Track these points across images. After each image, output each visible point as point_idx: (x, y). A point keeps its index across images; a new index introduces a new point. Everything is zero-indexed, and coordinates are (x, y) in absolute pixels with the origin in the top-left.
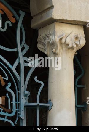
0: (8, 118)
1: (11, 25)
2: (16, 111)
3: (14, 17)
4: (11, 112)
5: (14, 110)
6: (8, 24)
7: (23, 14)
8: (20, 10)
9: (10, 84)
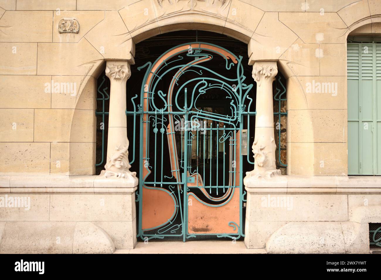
0: (231, 122)
1: (233, 65)
2: (237, 118)
3: (236, 60)
4: (233, 118)
5: (235, 117)
6: (232, 65)
7: (241, 57)
8: (240, 56)
9: (233, 101)
